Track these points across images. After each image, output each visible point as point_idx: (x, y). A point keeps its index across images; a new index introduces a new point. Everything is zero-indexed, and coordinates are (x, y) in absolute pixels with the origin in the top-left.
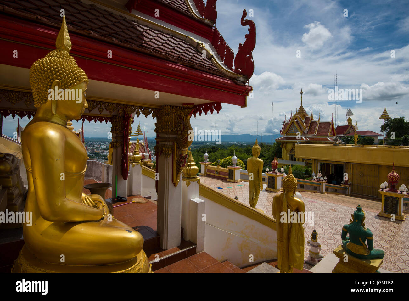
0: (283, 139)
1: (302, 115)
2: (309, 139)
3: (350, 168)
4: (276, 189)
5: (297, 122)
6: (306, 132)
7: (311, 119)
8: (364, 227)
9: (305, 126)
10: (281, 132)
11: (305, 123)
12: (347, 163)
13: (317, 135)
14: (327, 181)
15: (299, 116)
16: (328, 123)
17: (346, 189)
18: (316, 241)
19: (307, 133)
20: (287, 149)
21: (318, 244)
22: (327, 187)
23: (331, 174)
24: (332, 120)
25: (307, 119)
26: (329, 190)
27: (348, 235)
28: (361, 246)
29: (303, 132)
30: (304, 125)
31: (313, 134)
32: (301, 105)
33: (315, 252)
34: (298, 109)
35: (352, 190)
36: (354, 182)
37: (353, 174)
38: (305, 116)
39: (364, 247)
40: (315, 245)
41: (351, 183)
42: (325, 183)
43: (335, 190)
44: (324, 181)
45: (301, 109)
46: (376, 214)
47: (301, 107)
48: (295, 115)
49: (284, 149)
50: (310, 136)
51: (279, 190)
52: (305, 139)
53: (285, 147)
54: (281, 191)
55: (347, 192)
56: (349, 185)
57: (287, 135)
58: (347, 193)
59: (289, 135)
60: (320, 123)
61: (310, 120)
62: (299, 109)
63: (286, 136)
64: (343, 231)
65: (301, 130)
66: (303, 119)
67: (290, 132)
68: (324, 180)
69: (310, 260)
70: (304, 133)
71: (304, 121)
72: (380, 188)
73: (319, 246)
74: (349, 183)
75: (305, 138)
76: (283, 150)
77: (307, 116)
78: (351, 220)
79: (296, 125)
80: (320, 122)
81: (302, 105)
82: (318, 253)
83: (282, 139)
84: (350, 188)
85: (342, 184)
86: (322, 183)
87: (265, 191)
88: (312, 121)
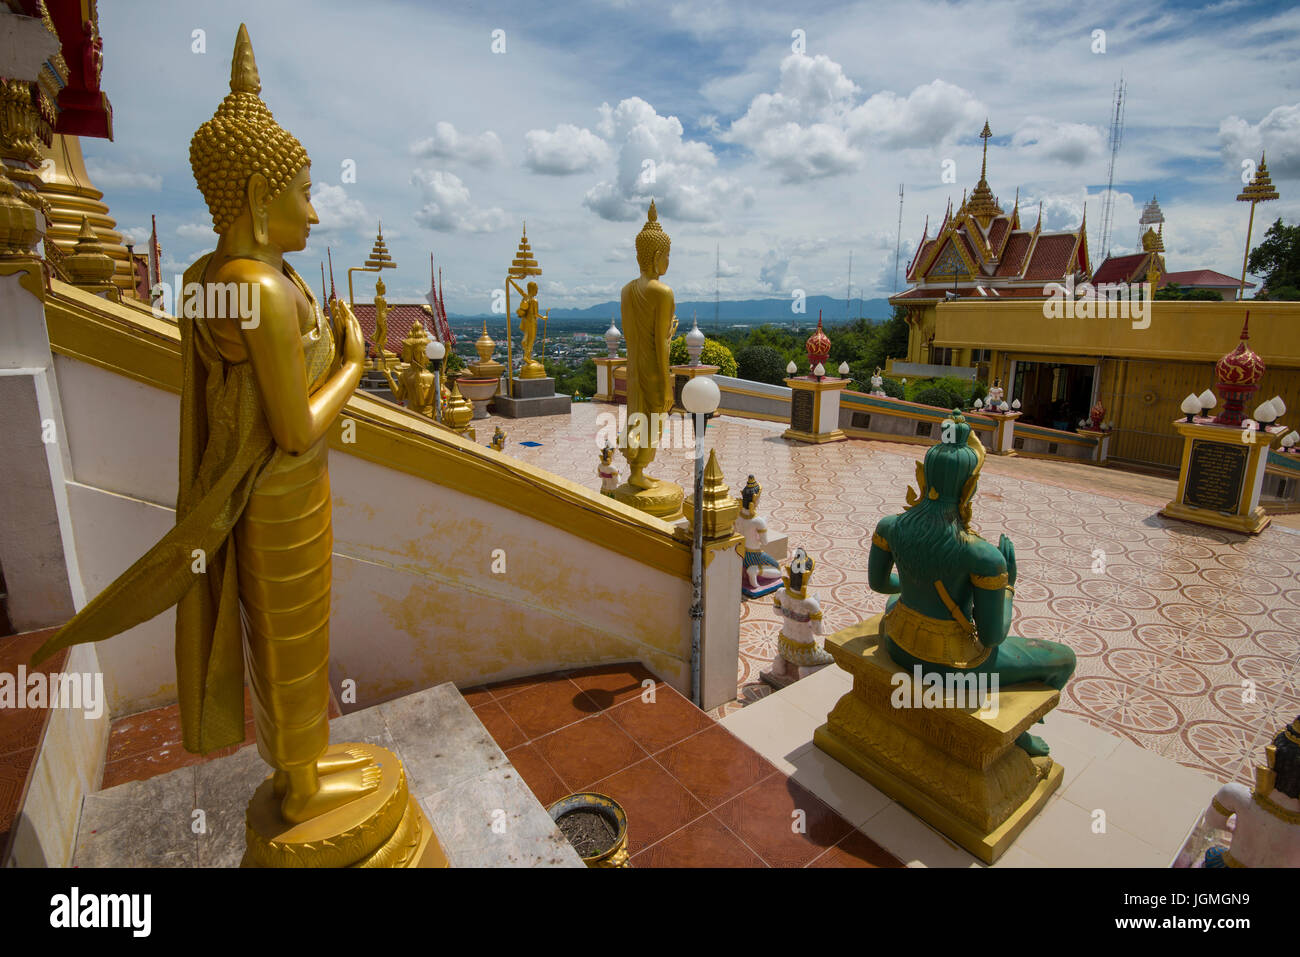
0: (914, 294)
1: (982, 212)
2: (997, 294)
3: (1116, 378)
4: (817, 432)
5: (964, 237)
6: (990, 270)
7: (1010, 226)
8: (966, 528)
9: (989, 248)
10: (908, 272)
11: (991, 242)
12: (1106, 360)
13: (1028, 277)
14: (1019, 413)
15: (971, 216)
16: (1069, 238)
17: (1091, 443)
18: (803, 597)
19: (994, 275)
20: (925, 327)
21: (810, 606)
22: (1021, 434)
23: (1054, 400)
24: (1083, 227)
25: (1000, 225)
26: (1028, 445)
27: (895, 571)
28: (944, 623)
29: (981, 268)
30: (985, 246)
31: (1015, 276)
32: (983, 176)
33: (798, 638)
34: (970, 192)
35: (1113, 448)
36: (1123, 425)
37: (1122, 398)
38: (992, 216)
39: (960, 626)
40: (797, 611)
41: (1111, 424)
42: (1012, 422)
43: (1051, 444)
44: (1010, 414)
45: (982, 193)
46: (1156, 511)
47: (983, 183)
48: (958, 214)
49: (917, 327)
50: (1004, 283)
51: (828, 435)
52: (984, 293)
53: (920, 321)
54: (833, 438)
55: (1095, 452)
56: (1103, 431)
57: (926, 282)
58: (1095, 458)
59: (933, 281)
60: (1040, 238)
61: (1009, 231)
62: (976, 191)
63: (923, 286)
64: (875, 550)
65: (975, 262)
66: (985, 228)
67: (938, 270)
68: (1010, 407)
69: (781, 670)
70: (983, 273)
71: (986, 232)
72: (1182, 415)
73: (810, 617)
74: (1103, 426)
75: (987, 289)
76: (911, 332)
77: (1000, 216)
78: (911, 493)
79: (959, 246)
80: (1040, 235)
81: (986, 179)
82: (809, 647)
83: (907, 296)
84: (1105, 443)
85: (1082, 428)
86: (1003, 422)
87: (783, 441)
88: (1016, 232)
